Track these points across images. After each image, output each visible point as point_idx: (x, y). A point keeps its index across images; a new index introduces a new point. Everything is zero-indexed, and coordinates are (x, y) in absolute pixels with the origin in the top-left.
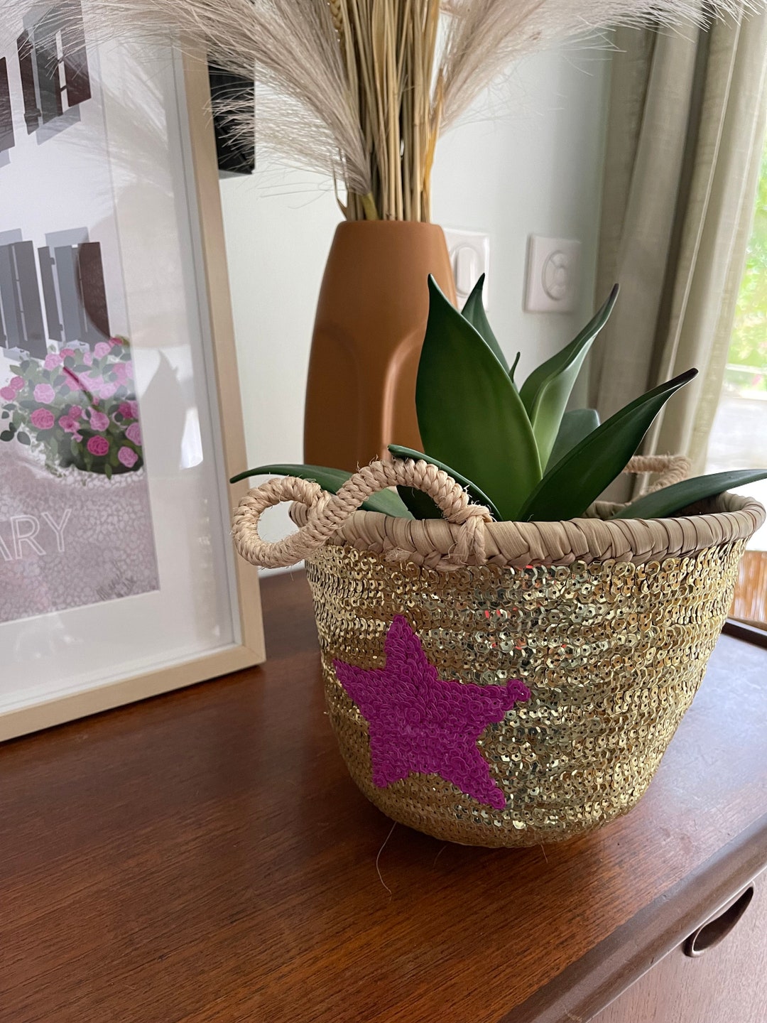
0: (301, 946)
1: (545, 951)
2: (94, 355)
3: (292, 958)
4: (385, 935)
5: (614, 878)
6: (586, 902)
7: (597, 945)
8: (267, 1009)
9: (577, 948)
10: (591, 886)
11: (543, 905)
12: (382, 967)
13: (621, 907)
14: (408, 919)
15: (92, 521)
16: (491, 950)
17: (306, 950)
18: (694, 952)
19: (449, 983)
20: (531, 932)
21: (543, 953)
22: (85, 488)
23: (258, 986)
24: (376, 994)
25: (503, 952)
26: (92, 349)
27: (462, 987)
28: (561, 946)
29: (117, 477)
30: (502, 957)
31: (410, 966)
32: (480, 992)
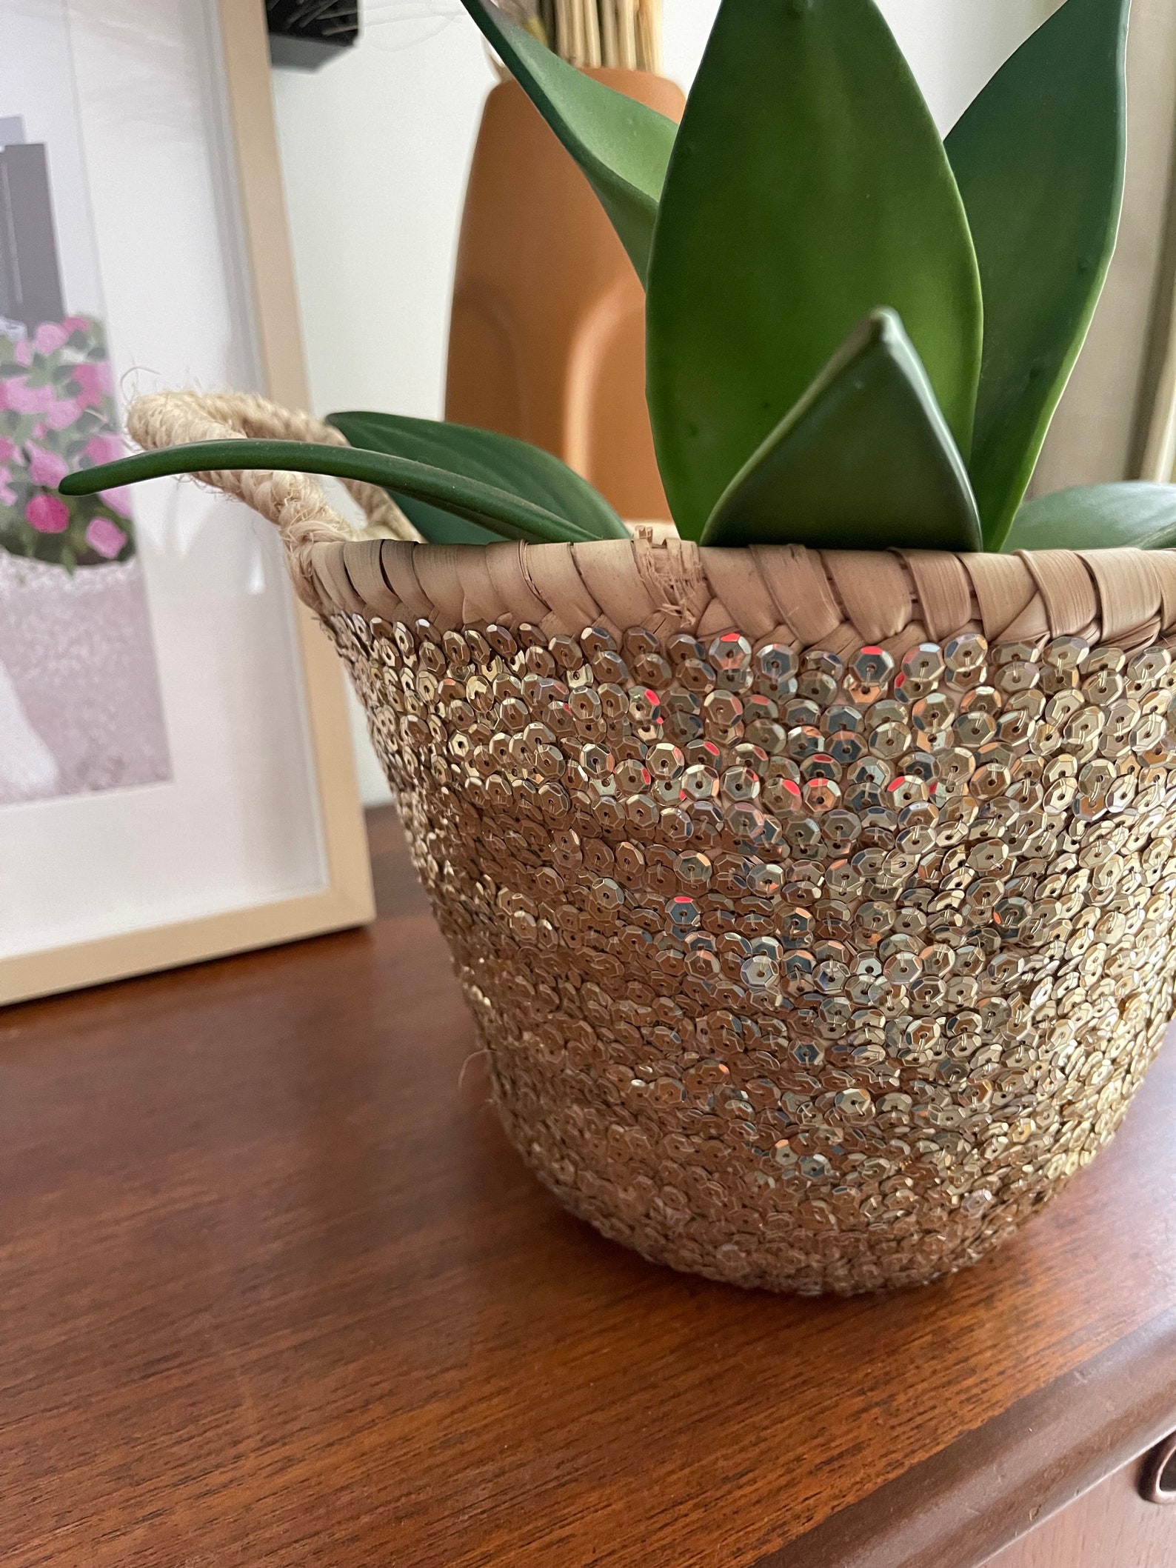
0: (265, 1433)
1: (788, 1477)
2: (35, 346)
3: (238, 1457)
4: (448, 1421)
5: (970, 1329)
6: (899, 1375)
7: (908, 1472)
8: (152, 1558)
9: (862, 1473)
10: (916, 1343)
11: (804, 1378)
12: (420, 1489)
13: (975, 1391)
14: (506, 1390)
15: (40, 650)
16: (669, 1467)
17: (274, 1442)
18: (1159, 1492)
19: (558, 1534)
20: (763, 1434)
21: (783, 1481)
22: (25, 590)
23: (149, 1509)
24: (390, 1547)
25: (693, 1473)
26: (31, 335)
27: (583, 1544)
28: (827, 1468)
29: (84, 574)
30: (688, 1483)
31: (481, 1493)
32: (621, 1558)
